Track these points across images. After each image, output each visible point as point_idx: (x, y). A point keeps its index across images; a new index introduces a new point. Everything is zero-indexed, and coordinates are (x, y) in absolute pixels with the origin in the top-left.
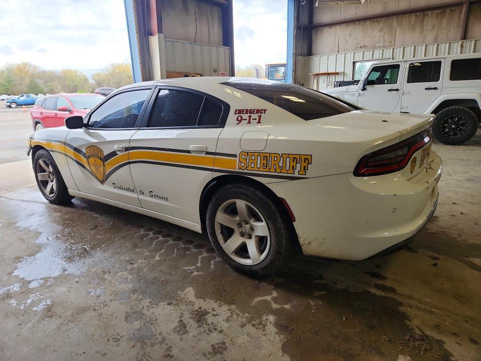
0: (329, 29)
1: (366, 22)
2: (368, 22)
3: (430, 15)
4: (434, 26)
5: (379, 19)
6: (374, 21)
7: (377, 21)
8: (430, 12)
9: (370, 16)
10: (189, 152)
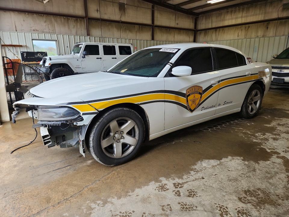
0: (4, 12)
1: (34, 14)
2: (35, 15)
3: (71, 19)
4: (74, 26)
5: (42, 15)
6: (39, 15)
7: (41, 16)
8: (70, 18)
9: (35, 11)
10: (245, 76)
